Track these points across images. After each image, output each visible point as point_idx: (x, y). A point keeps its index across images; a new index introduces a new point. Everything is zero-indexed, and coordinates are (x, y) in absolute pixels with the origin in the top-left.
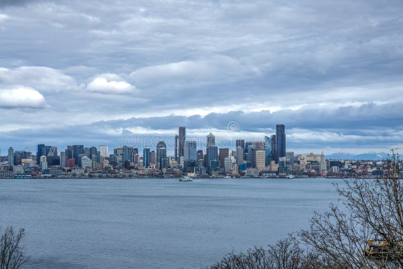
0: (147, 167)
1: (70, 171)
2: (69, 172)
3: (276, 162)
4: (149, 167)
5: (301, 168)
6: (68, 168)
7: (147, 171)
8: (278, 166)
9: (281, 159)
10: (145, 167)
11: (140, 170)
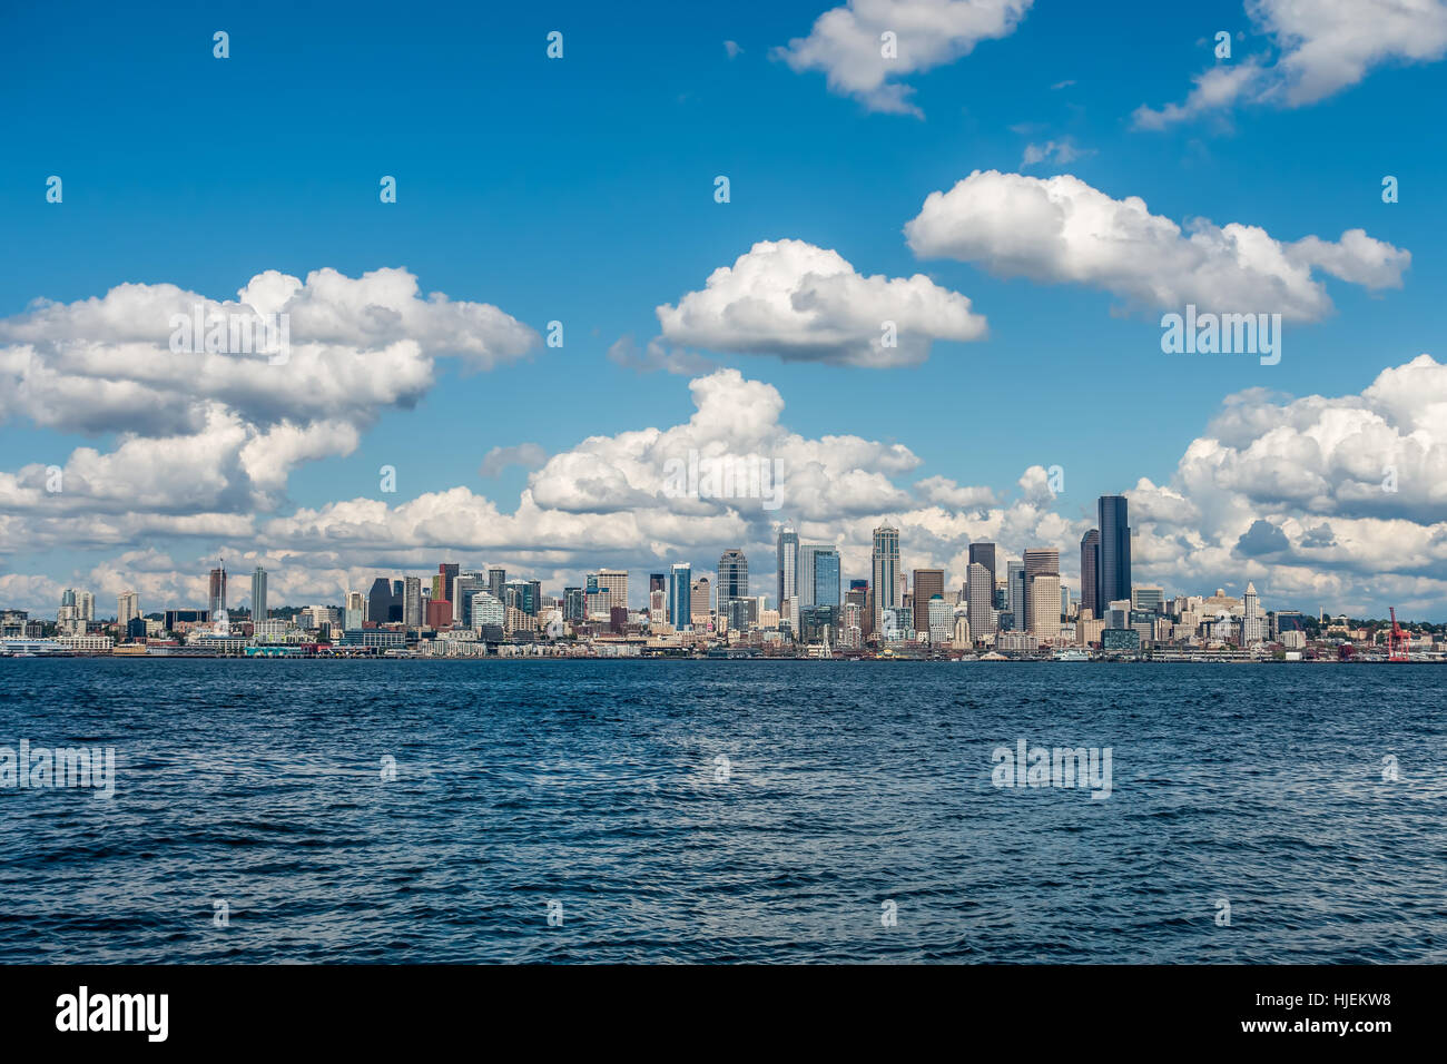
0: (680, 628)
1: (431, 636)
2: (426, 640)
3: (1098, 615)
4: (686, 627)
5: (1179, 635)
6: (427, 628)
7: (680, 638)
8: (1101, 626)
9: (1114, 606)
10: (674, 627)
11: (656, 635)
